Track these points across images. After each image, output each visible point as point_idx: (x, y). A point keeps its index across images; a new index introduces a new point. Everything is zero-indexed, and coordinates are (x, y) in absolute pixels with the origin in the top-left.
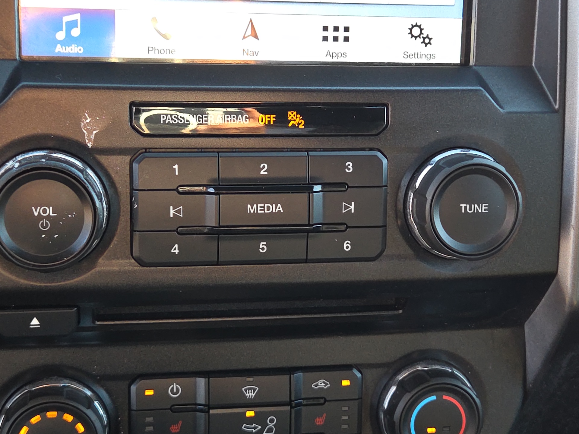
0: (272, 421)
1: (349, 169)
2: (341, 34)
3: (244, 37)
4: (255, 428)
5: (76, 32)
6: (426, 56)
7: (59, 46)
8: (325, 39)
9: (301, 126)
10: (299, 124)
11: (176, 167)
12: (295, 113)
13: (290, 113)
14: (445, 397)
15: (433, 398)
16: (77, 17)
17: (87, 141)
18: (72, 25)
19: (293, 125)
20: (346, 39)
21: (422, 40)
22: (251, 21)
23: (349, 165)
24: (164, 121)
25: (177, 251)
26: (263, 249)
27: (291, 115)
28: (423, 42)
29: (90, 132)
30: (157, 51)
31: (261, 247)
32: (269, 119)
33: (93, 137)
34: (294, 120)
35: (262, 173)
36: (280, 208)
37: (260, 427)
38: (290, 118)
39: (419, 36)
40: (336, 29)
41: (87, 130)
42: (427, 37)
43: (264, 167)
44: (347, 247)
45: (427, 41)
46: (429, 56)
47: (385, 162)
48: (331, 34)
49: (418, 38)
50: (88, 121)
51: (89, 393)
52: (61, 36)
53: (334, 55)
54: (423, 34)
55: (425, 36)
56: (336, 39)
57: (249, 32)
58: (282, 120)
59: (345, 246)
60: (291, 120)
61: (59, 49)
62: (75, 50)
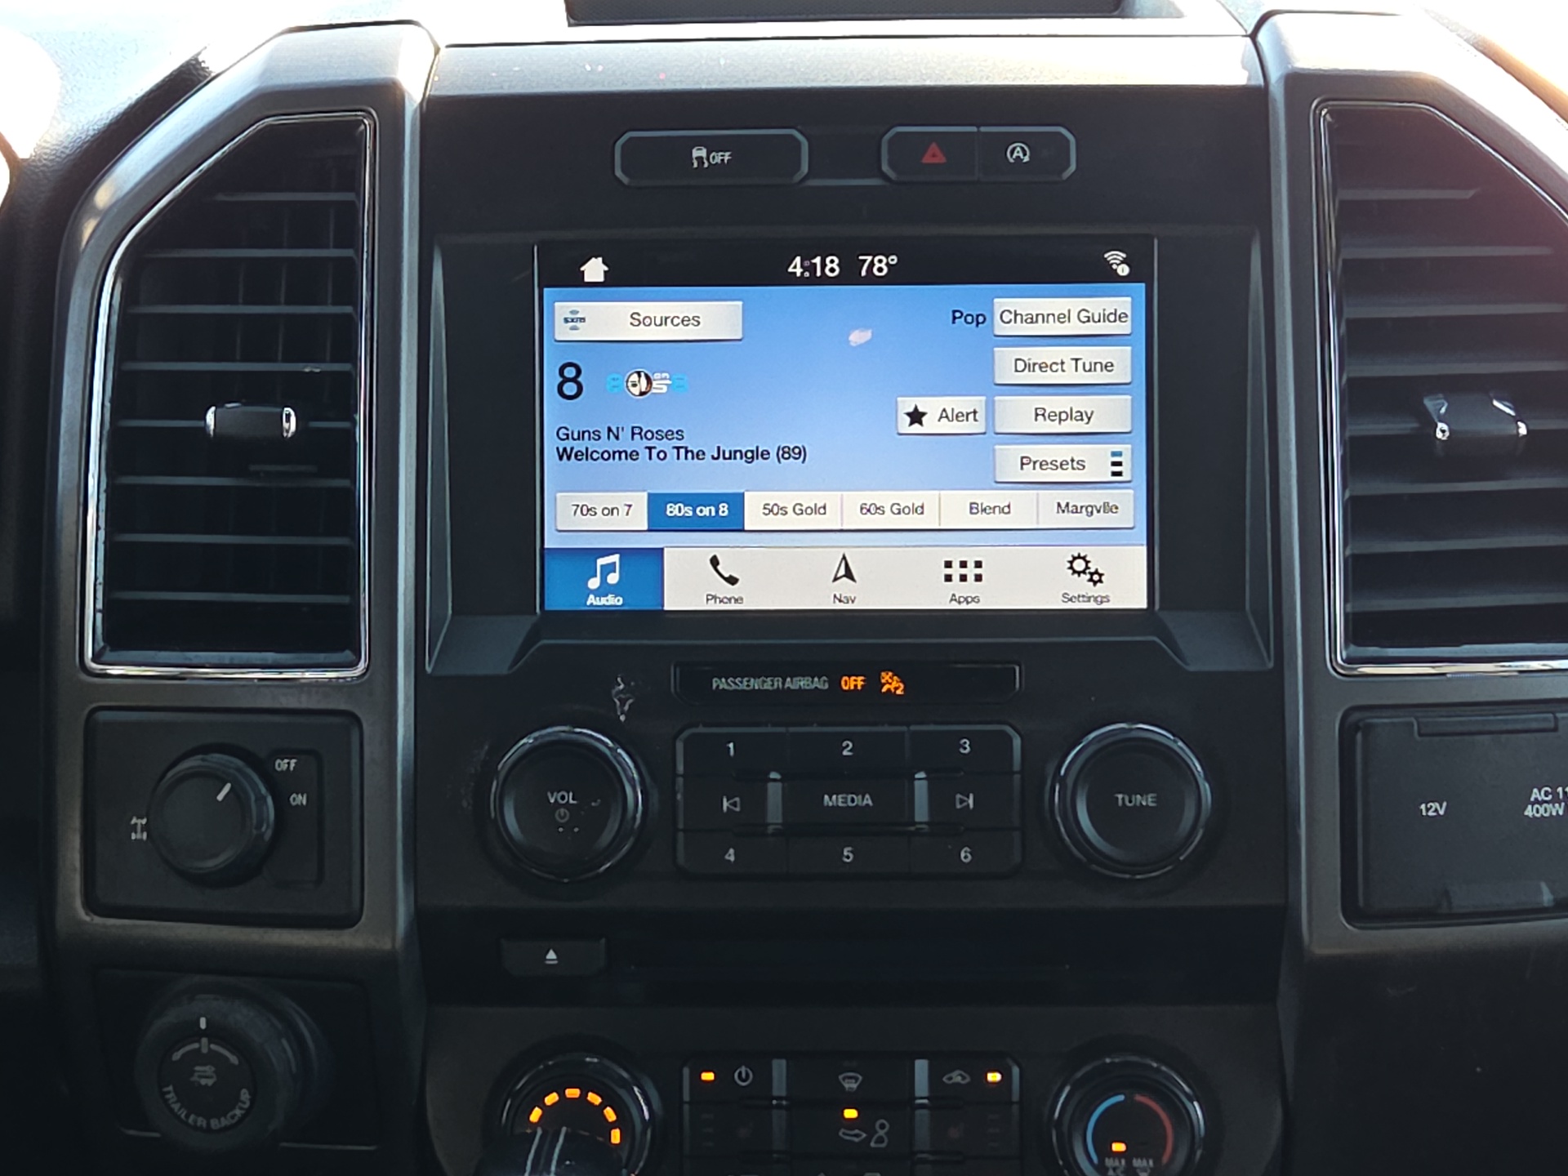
0: (882, 1127)
1: (965, 748)
2: (971, 571)
3: (836, 579)
4: (857, 1136)
5: (613, 578)
6: (1096, 599)
7: (592, 596)
8: (948, 578)
9: (899, 692)
10: (896, 689)
11: (731, 745)
12: (890, 674)
13: (883, 674)
14: (1139, 1098)
15: (1121, 1098)
16: (615, 558)
17: (619, 713)
18: (610, 568)
19: (889, 690)
20: (978, 578)
21: (1088, 576)
22: (844, 558)
23: (965, 743)
24: (718, 686)
25: (732, 859)
26: (848, 857)
27: (886, 677)
28: (1091, 580)
29: (623, 703)
30: (718, 600)
31: (845, 853)
32: (855, 683)
33: (626, 708)
34: (890, 684)
35: (845, 753)
36: (868, 800)
37: (864, 1135)
38: (883, 681)
39: (1084, 572)
40: (963, 564)
41: (619, 700)
42: (1096, 572)
43: (848, 746)
44: (966, 857)
45: (1096, 578)
46: (1099, 599)
47: (1017, 742)
48: (956, 571)
49: (1082, 575)
50: (622, 687)
51: (625, 1075)
52: (594, 583)
53: (962, 600)
54: (1089, 568)
55: (1092, 570)
56: (963, 578)
57: (842, 572)
58: (873, 683)
59: (963, 855)
60: (884, 684)
61: (592, 600)
62: (612, 601)
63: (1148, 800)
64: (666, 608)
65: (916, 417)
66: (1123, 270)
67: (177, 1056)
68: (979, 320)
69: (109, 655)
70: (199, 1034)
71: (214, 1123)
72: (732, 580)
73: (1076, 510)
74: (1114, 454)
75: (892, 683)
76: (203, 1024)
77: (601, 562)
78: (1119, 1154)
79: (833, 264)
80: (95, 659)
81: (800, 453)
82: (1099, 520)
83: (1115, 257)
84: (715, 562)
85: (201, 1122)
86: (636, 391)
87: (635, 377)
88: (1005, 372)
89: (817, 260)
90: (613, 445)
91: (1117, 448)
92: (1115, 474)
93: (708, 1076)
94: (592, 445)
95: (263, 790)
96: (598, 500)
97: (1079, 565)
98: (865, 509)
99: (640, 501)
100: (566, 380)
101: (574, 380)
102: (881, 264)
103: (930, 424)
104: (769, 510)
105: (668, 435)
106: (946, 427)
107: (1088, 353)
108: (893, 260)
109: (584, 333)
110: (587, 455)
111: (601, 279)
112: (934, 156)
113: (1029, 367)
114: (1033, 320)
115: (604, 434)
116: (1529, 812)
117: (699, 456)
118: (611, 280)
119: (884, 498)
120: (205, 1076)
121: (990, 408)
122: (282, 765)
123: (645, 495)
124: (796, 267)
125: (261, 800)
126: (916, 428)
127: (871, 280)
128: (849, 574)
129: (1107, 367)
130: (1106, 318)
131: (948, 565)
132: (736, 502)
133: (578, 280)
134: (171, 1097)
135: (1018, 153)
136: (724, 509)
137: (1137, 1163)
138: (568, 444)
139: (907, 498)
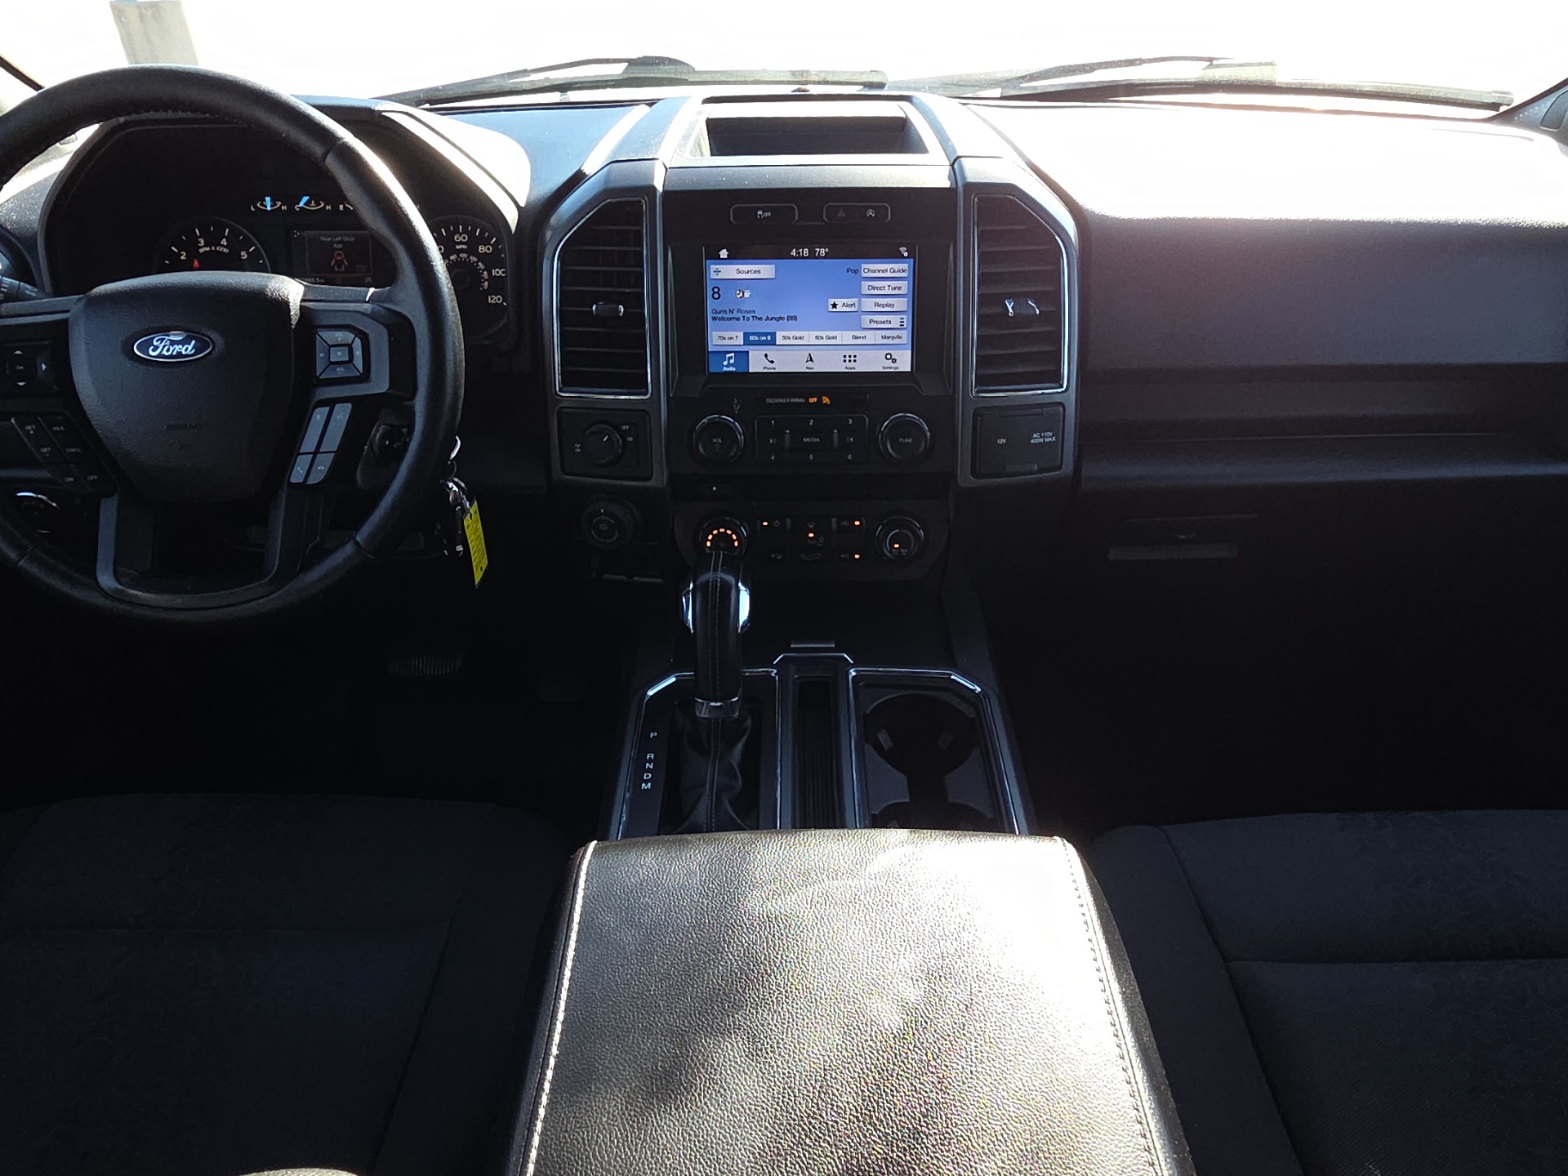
0: (821, 539)
1: (850, 422)
2: (852, 358)
3: (807, 362)
4: (813, 542)
5: (732, 361)
8: (845, 361)
10: (827, 402)
11: (773, 421)
14: (904, 531)
15: (898, 531)
16: (733, 354)
17: (735, 410)
18: (730, 358)
19: (825, 402)
20: (855, 361)
22: (810, 355)
23: (850, 420)
24: (768, 401)
25: (773, 459)
27: (824, 398)
28: (892, 362)
29: (737, 406)
30: (767, 369)
31: (811, 457)
32: (814, 400)
33: (738, 408)
35: (811, 424)
36: (818, 440)
39: (890, 359)
40: (850, 356)
41: (735, 405)
42: (894, 359)
43: (811, 421)
44: (850, 457)
45: (894, 361)
46: (895, 368)
47: (867, 419)
48: (847, 359)
50: (737, 401)
51: (739, 525)
52: (725, 363)
53: (849, 368)
54: (892, 358)
56: (850, 361)
57: (809, 359)
58: (819, 400)
60: (824, 400)
61: (725, 369)
62: (732, 369)
63: (910, 440)
64: (750, 371)
65: (834, 306)
66: (906, 254)
67: (595, 521)
68: (856, 272)
69: (565, 389)
70: (601, 514)
71: (608, 541)
72: (772, 362)
73: (889, 338)
74: (902, 318)
75: (826, 400)
76: (602, 511)
77: (728, 355)
78: (897, 548)
79: (806, 252)
80: (560, 391)
81: (795, 318)
82: (896, 341)
83: (902, 249)
84: (766, 355)
85: (603, 540)
86: (738, 296)
87: (738, 292)
88: (865, 291)
89: (801, 250)
90: (731, 316)
91: (902, 316)
92: (901, 325)
93: (765, 524)
94: (725, 316)
95: (618, 437)
96: (726, 334)
97: (889, 357)
98: (817, 337)
99: (741, 335)
100: (714, 293)
101: (717, 293)
102: (823, 252)
103: (839, 308)
104: (784, 337)
105: (749, 312)
106: (845, 309)
107: (894, 284)
108: (827, 250)
109: (720, 276)
110: (723, 319)
111: (726, 257)
112: (841, 214)
113: (873, 288)
114: (874, 271)
115: (728, 311)
116: (1032, 441)
117: (760, 319)
118: (729, 257)
119: (823, 334)
120: (604, 527)
121: (860, 302)
122: (624, 427)
123: (742, 333)
124: (794, 253)
125: (618, 440)
126: (834, 310)
127: (819, 257)
128: (811, 360)
129: (899, 288)
130: (899, 271)
131: (845, 356)
132: (773, 335)
133: (718, 257)
134: (593, 533)
135: (871, 213)
136: (769, 338)
137: (902, 550)
138: (716, 315)
139: (831, 334)
